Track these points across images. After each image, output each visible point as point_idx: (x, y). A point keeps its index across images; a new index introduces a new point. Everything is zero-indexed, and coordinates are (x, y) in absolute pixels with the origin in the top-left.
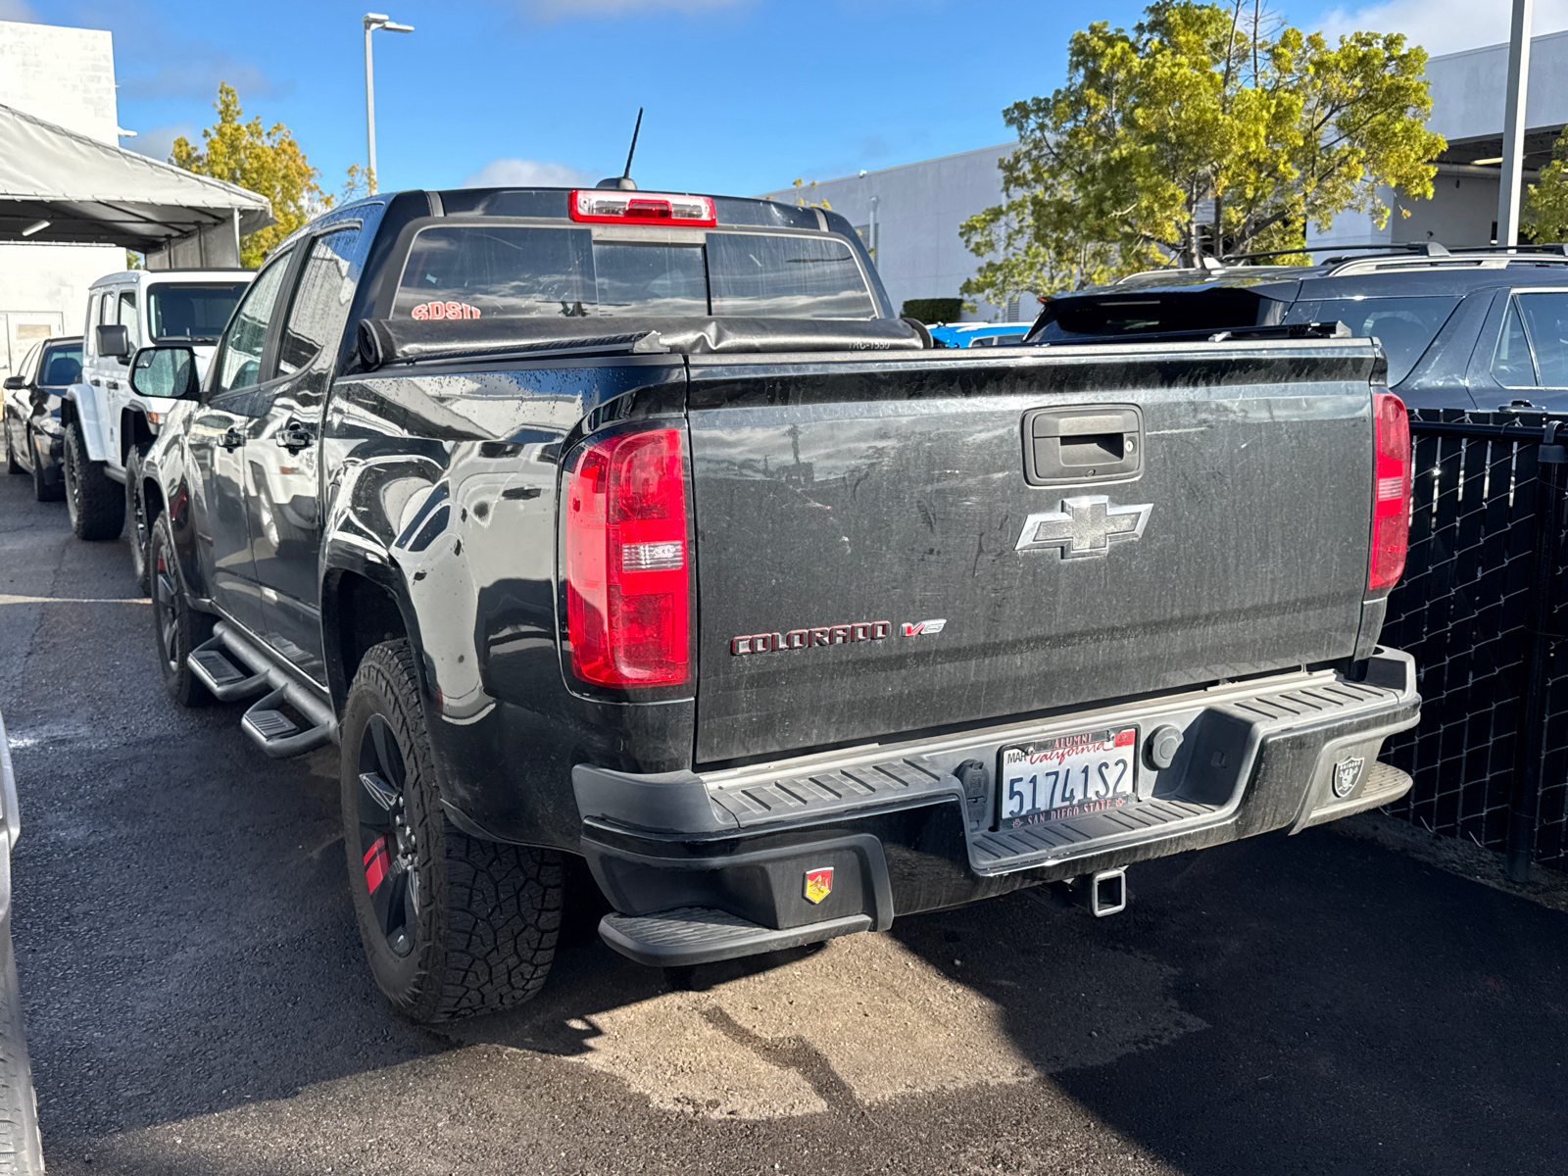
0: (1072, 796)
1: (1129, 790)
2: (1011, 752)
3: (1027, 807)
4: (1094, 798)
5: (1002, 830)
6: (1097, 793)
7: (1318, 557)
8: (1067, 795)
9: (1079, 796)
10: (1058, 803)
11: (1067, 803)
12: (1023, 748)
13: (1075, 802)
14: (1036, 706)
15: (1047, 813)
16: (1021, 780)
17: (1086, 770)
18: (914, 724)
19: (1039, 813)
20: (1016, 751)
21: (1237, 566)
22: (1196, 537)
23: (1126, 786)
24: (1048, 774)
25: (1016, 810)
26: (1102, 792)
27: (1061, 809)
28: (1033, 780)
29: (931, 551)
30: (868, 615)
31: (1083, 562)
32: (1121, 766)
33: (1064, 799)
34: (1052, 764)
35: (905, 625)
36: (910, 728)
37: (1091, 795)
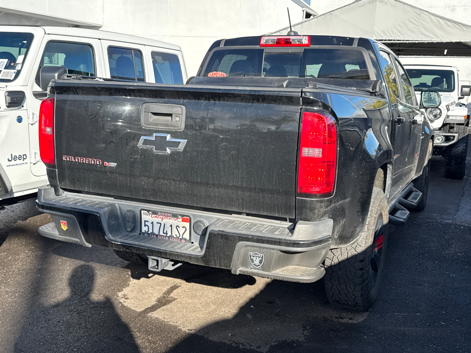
0: (166, 233)
1: (188, 238)
2: (145, 211)
3: (150, 231)
4: (175, 236)
5: (141, 235)
6: (176, 235)
7: (265, 173)
8: (165, 232)
9: (169, 234)
10: (161, 233)
11: (165, 235)
12: (148, 211)
13: (168, 235)
14: (152, 199)
15: (157, 235)
16: (148, 221)
17: (171, 226)
18: (114, 193)
19: (154, 234)
20: (146, 212)
21: (224, 168)
22: (205, 154)
23: (187, 236)
24: (157, 223)
25: (147, 231)
26: (178, 235)
27: (162, 236)
28: (152, 223)
29: (112, 142)
30: (95, 157)
31: (161, 155)
32: (184, 229)
33: (164, 233)
34: (159, 220)
35: (105, 162)
36: (113, 194)
37: (174, 235)
